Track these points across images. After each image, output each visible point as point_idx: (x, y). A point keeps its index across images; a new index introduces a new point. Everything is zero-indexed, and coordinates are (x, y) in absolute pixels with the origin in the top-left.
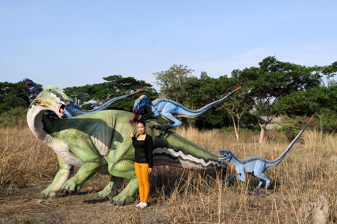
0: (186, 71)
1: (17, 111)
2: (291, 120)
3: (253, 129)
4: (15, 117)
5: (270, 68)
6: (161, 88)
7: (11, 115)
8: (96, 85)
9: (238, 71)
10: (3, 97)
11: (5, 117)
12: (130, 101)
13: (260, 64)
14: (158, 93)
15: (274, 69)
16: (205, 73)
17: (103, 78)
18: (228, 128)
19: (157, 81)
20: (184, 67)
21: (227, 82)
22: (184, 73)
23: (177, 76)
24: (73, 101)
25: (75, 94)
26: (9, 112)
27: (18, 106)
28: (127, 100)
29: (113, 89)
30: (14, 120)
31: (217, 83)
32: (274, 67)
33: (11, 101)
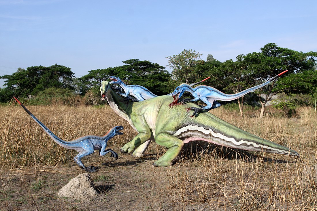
0: (194, 55)
1: (51, 91)
2: (288, 97)
3: (254, 105)
4: (49, 96)
5: (270, 54)
6: (173, 70)
7: (46, 94)
8: (117, 67)
9: (242, 56)
10: (39, 79)
11: (40, 95)
12: (146, 81)
13: (262, 49)
14: (170, 74)
15: (274, 54)
16: (212, 56)
17: (123, 61)
18: (231, 105)
19: (169, 64)
20: (193, 51)
21: (233, 66)
22: (193, 57)
23: (187, 60)
24: (97, 81)
25: (99, 76)
26: (44, 91)
27: (51, 86)
28: (144, 81)
29: (131, 71)
30: (49, 99)
31: (224, 67)
32: (274, 53)
33: (45, 82)
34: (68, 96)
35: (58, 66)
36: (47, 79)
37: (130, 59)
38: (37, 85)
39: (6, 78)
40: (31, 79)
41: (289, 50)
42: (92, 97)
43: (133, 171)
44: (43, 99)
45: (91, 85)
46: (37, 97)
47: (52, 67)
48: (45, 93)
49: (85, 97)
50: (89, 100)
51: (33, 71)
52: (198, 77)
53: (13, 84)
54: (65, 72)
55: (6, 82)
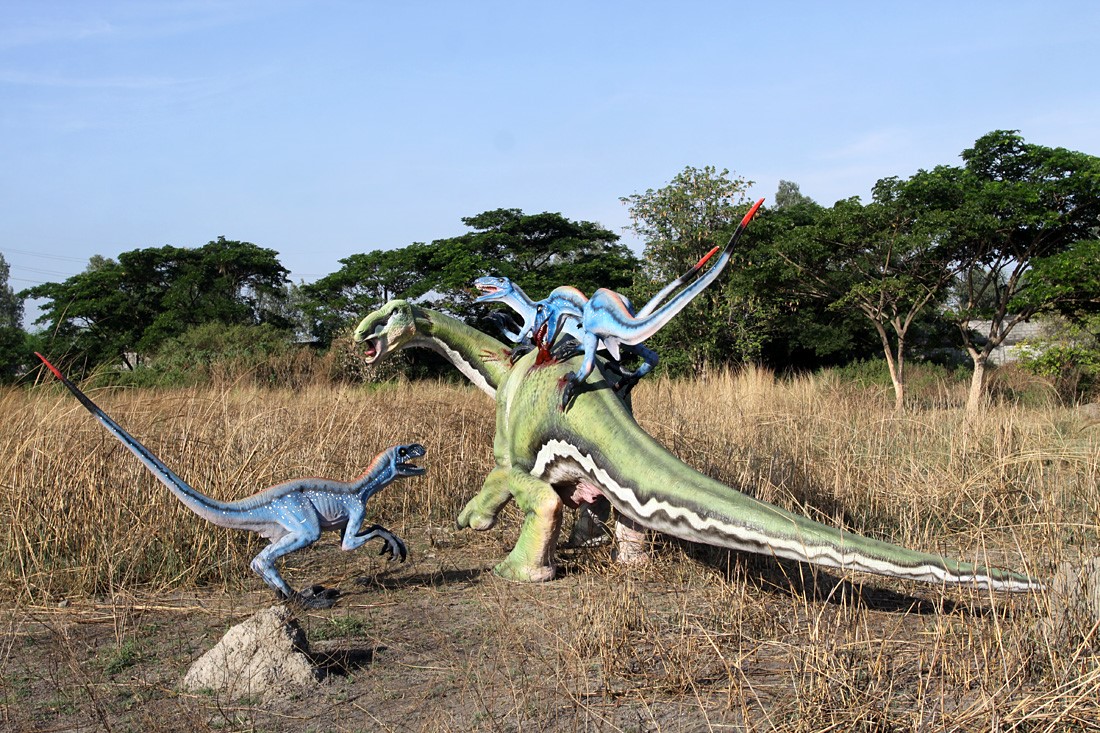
0: (725, 186)
1: (207, 337)
2: (1076, 330)
3: (950, 364)
4: (201, 353)
5: (999, 169)
6: (649, 244)
7: (189, 347)
8: (442, 242)
9: (894, 182)
10: (162, 294)
11: (170, 353)
13: (967, 155)
14: (639, 259)
15: (1012, 171)
16: (794, 187)
17: (463, 220)
18: (866, 364)
19: (633, 221)
20: (718, 173)
21: (859, 219)
22: (720, 193)
23: (698, 204)
24: (374, 296)
25: (379, 275)
26: (182, 338)
27: (209, 318)
28: (543, 287)
29: (497, 253)
30: (200, 364)
31: (827, 224)
32: (1013, 165)
33: (185, 305)
34: (270, 351)
35: (229, 243)
36: (191, 292)
37: (488, 211)
38: (156, 317)
39: (46, 296)
40: (137, 296)
41: (1069, 155)
42: (357, 353)
43: (462, 600)
44: (180, 365)
45: (351, 311)
46: (159, 359)
47: (210, 248)
48: (186, 345)
49: (330, 355)
50: (346, 363)
51: (142, 265)
52: (740, 267)
53: (72, 316)
54: (256, 265)
55: (45, 307)
